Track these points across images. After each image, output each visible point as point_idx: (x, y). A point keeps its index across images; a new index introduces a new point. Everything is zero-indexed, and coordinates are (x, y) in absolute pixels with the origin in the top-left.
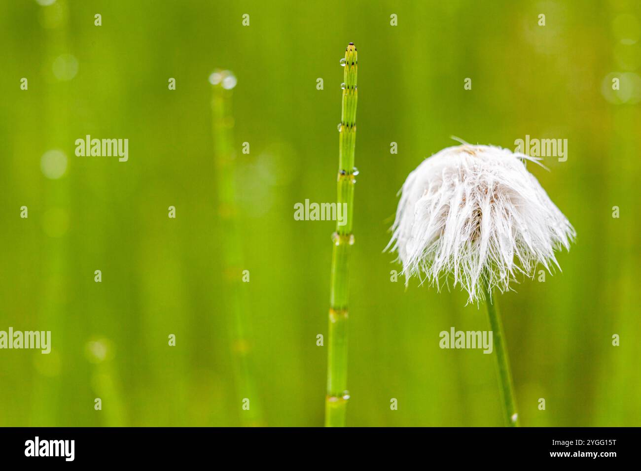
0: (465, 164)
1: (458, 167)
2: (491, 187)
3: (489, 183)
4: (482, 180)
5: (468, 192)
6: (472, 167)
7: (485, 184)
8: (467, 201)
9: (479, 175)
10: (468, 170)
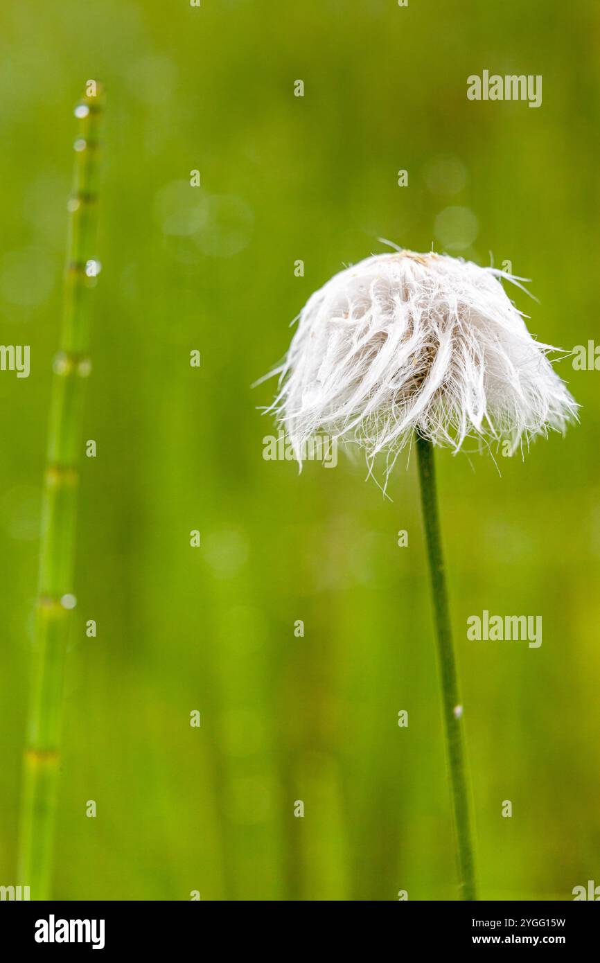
0: (410, 276)
1: (398, 280)
2: (454, 312)
3: (450, 306)
4: (439, 301)
5: (417, 317)
6: (422, 280)
7: (443, 308)
8: (416, 331)
9: (435, 294)
10: (416, 284)
